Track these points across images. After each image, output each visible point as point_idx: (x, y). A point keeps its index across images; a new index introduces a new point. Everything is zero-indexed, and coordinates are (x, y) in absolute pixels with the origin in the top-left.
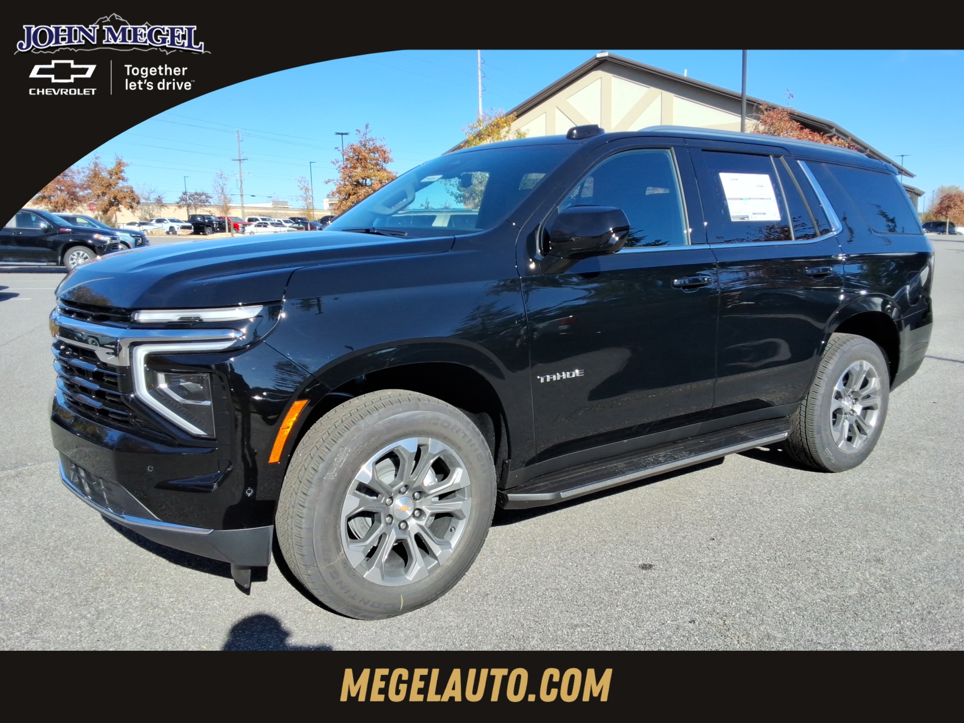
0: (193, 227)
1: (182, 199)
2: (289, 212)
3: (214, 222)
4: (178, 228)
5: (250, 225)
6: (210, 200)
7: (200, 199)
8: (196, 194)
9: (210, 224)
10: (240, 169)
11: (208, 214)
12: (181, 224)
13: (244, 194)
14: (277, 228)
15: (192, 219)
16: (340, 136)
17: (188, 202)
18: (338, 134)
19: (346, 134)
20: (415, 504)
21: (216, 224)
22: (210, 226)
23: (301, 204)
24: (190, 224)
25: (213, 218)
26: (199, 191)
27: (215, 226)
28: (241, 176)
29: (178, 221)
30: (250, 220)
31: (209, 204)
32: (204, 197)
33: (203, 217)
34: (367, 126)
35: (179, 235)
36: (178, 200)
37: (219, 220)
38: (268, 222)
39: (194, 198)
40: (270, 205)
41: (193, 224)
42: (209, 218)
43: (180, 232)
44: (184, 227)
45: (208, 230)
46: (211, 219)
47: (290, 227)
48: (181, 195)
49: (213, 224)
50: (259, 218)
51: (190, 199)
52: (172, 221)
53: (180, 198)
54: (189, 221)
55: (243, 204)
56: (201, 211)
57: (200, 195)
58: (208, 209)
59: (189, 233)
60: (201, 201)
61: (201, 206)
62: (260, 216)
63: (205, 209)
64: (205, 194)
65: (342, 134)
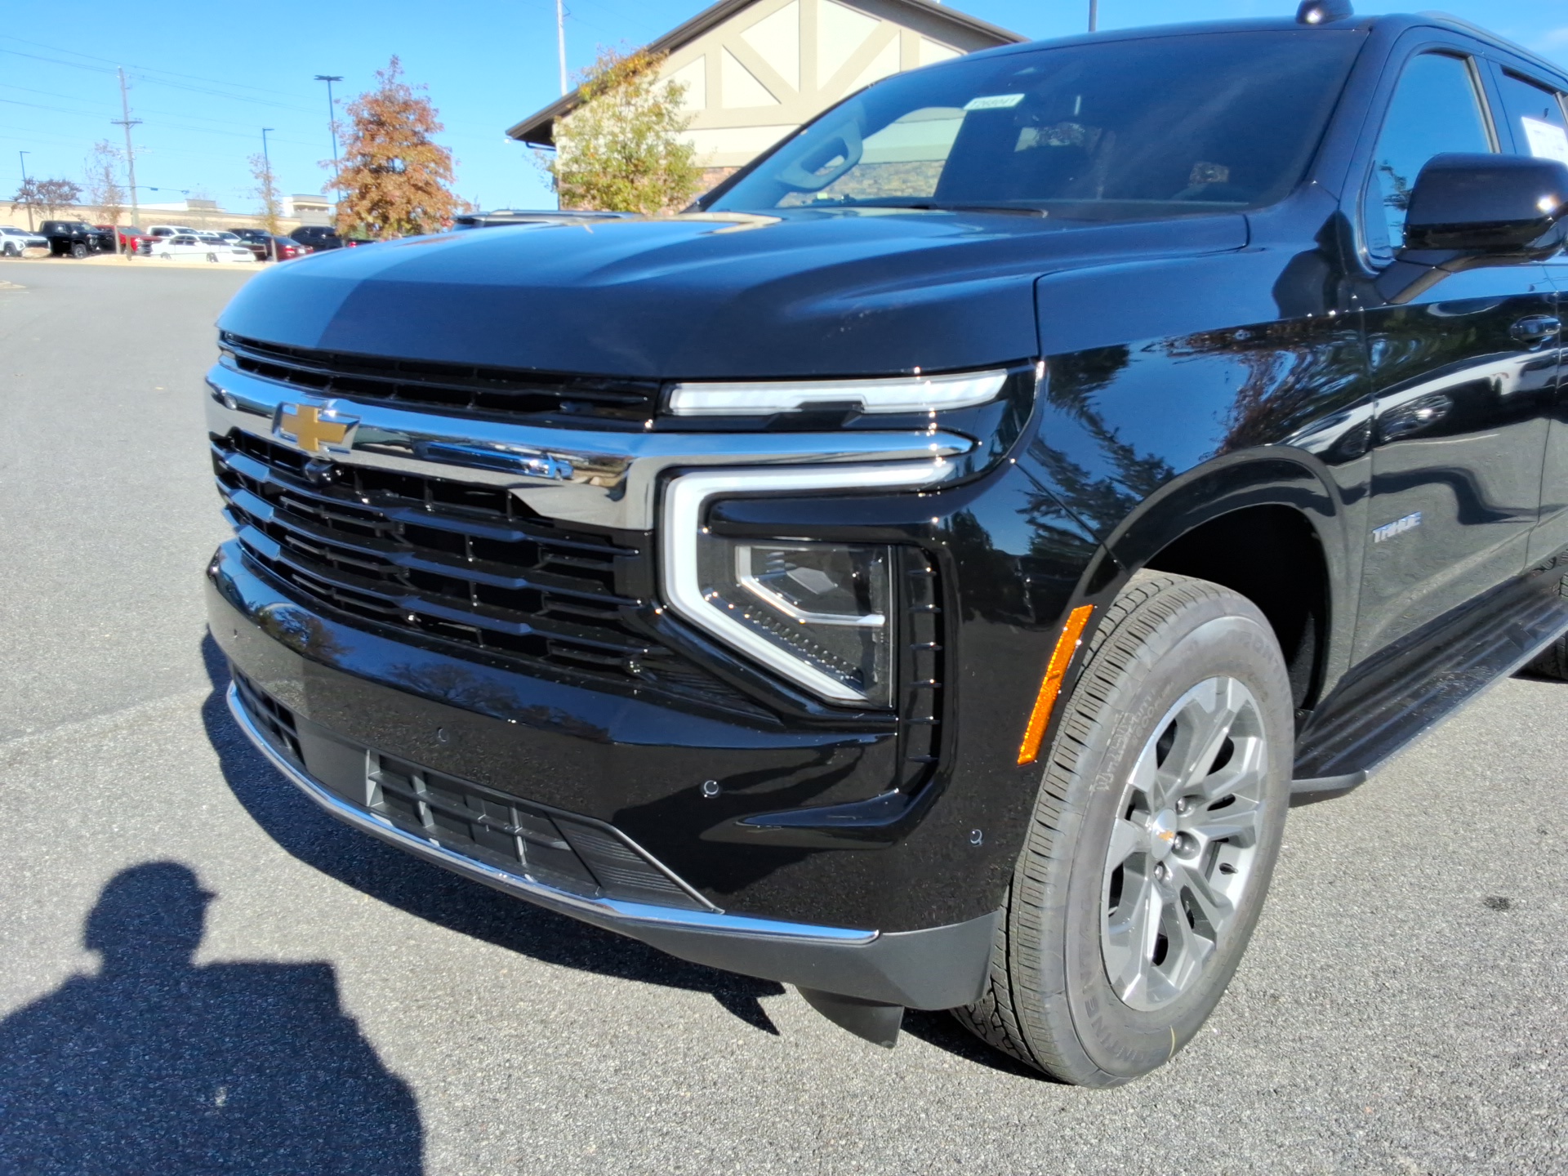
0: (49, 243)
1: (26, 193)
2: (225, 220)
3: (90, 236)
4: (22, 246)
5: (159, 241)
6: (78, 195)
7: (57, 192)
8: (51, 183)
9: (82, 239)
10: (128, 139)
11: (75, 219)
12: (26, 239)
13: (137, 185)
14: (213, 246)
15: (48, 229)
16: (326, 81)
17: (37, 197)
18: (321, 78)
19: (337, 79)
20: (1179, 821)
21: (94, 239)
22: (82, 243)
23: (258, 205)
24: (43, 239)
25: (86, 228)
26: (57, 178)
27: (91, 241)
28: (130, 153)
29: (20, 233)
30: (158, 233)
31: (78, 203)
32: (66, 189)
33: (68, 226)
34: (394, 62)
35: (26, 258)
36: (17, 194)
37: (98, 231)
38: (196, 236)
39: (47, 190)
40: (185, 207)
41: (49, 238)
42: (79, 227)
43: (28, 252)
44: (32, 244)
45: (79, 249)
46: (83, 228)
47: (235, 245)
48: (21, 184)
49: (89, 239)
50: (172, 228)
51: (39, 192)
52: (9, 231)
53: (20, 190)
54: (41, 233)
55: (135, 204)
56: (61, 216)
57: (60, 185)
58: (76, 212)
59: (45, 254)
60: (61, 196)
61: (62, 206)
62: (174, 225)
63: (70, 211)
64: (68, 184)
65: (329, 79)
